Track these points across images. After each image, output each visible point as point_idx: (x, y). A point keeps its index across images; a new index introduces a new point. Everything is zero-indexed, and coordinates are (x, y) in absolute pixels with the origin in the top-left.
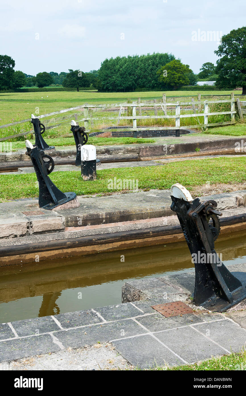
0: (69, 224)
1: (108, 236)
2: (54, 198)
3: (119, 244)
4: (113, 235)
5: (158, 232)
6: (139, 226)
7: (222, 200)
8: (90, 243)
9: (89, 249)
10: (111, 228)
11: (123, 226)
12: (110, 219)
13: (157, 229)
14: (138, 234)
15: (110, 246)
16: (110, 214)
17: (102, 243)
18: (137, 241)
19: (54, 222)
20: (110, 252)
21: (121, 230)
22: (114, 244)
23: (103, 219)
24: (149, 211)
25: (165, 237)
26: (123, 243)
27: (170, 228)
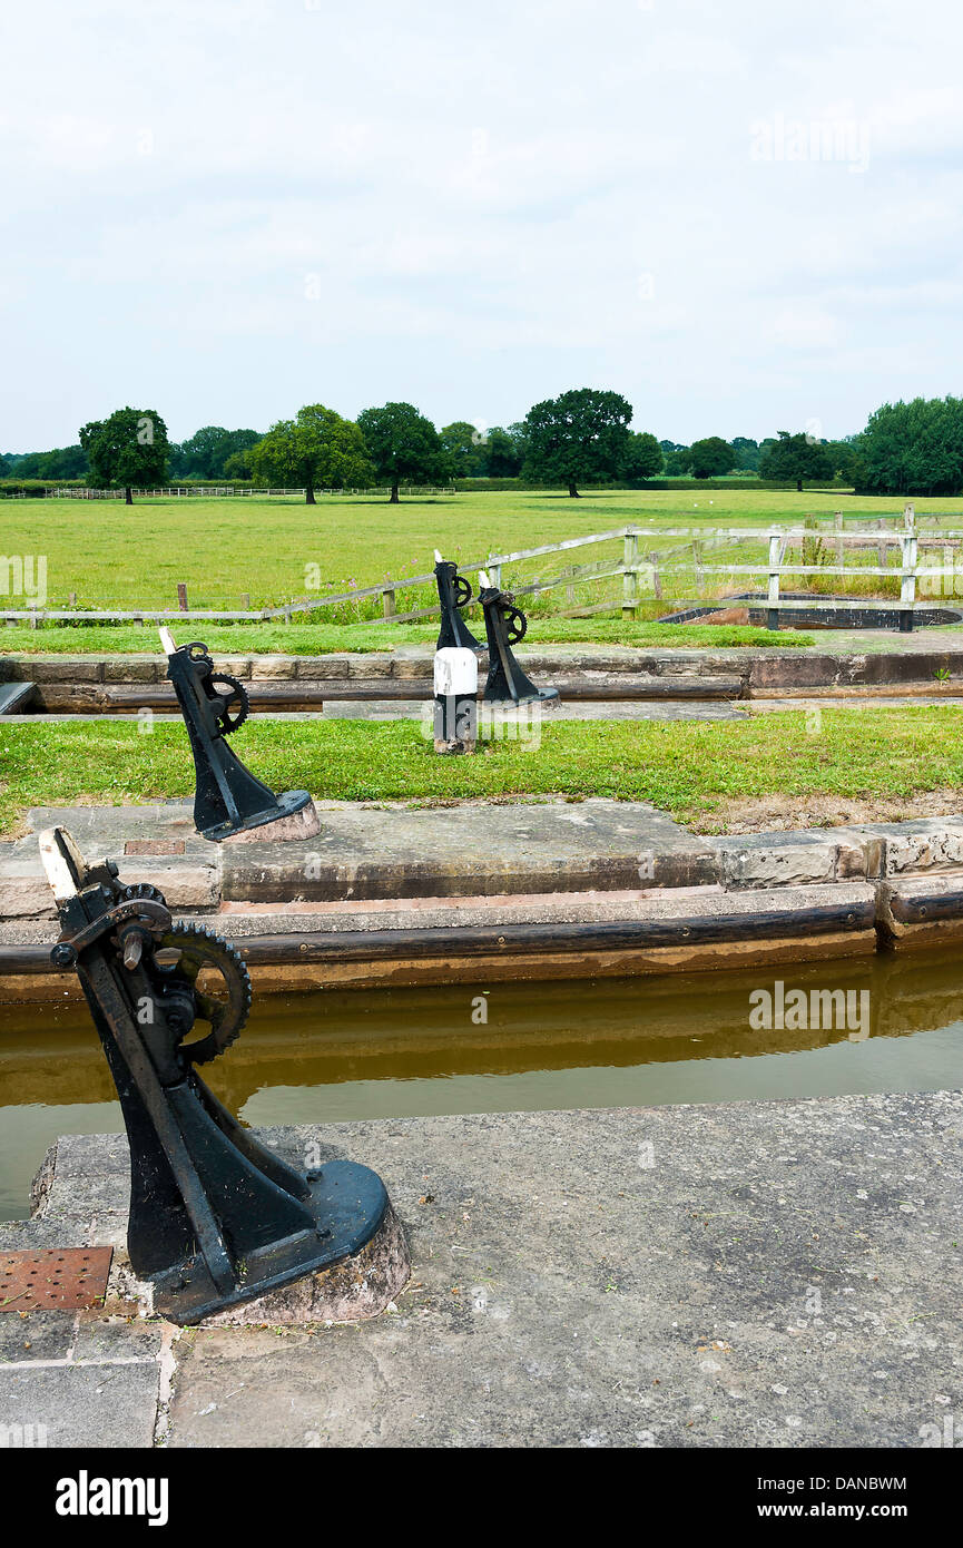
0: (234, 891)
1: (353, 939)
2: (231, 807)
3: (391, 966)
4: (370, 938)
5: (526, 940)
6: (465, 918)
7: (781, 852)
8: (290, 956)
9: (289, 974)
10: (369, 915)
11: (409, 914)
12: (371, 886)
13: (524, 932)
14: (456, 942)
15: (363, 971)
16: (372, 870)
17: (332, 961)
18: (455, 963)
19: (181, 882)
20: (360, 990)
21: (402, 923)
22: (373, 965)
23: (346, 884)
24: (506, 871)
25: (553, 959)
26: (406, 964)
27: (572, 930)
